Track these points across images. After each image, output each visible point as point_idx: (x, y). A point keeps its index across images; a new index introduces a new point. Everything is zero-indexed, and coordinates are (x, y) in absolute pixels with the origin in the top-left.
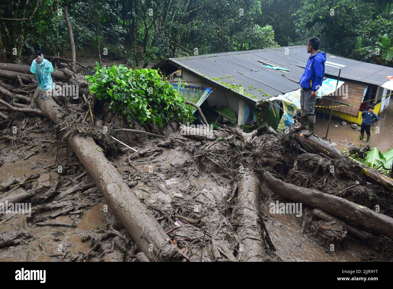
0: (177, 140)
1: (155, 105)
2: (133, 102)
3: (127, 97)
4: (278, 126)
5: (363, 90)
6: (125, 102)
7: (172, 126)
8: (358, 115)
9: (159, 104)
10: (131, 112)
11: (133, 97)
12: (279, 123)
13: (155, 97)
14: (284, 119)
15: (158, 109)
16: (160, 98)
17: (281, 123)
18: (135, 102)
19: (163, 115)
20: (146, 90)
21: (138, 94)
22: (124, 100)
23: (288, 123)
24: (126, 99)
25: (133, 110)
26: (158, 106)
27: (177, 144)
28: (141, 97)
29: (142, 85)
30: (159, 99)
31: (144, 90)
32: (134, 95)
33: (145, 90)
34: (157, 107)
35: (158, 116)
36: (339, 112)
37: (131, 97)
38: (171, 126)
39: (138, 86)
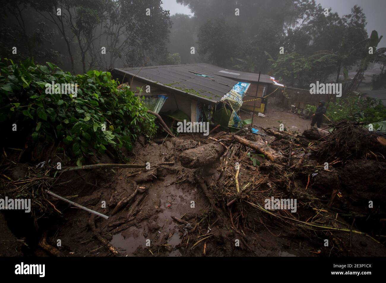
0: (163, 166)
1: (117, 119)
2: (80, 120)
3: (69, 114)
4: (228, 123)
5: (263, 88)
6: (67, 122)
7: (140, 142)
8: (260, 106)
9: (122, 117)
10: (79, 138)
11: (80, 111)
12: (229, 120)
13: (115, 109)
14: (233, 116)
15: (122, 125)
16: (122, 109)
17: (230, 120)
18: (85, 120)
19: (129, 131)
20: (100, 100)
21: (87, 106)
22: (64, 119)
23: (236, 119)
24: (68, 117)
25: (84, 134)
26: (121, 119)
27: (165, 172)
28: (93, 111)
29: (93, 93)
30: (121, 111)
31: (96, 100)
32: (82, 109)
33: (98, 99)
34: (119, 122)
35: (122, 134)
36: (247, 105)
37: (76, 112)
38: (138, 141)
39: (86, 94)
